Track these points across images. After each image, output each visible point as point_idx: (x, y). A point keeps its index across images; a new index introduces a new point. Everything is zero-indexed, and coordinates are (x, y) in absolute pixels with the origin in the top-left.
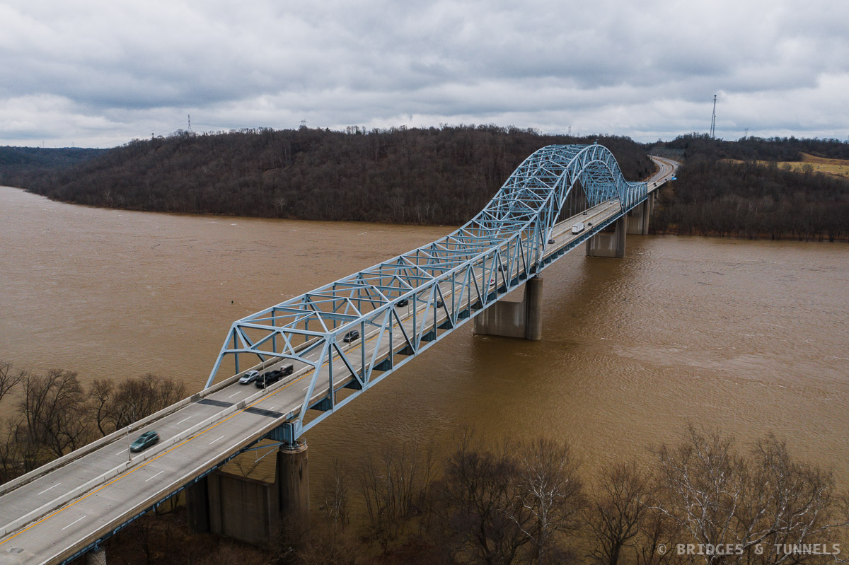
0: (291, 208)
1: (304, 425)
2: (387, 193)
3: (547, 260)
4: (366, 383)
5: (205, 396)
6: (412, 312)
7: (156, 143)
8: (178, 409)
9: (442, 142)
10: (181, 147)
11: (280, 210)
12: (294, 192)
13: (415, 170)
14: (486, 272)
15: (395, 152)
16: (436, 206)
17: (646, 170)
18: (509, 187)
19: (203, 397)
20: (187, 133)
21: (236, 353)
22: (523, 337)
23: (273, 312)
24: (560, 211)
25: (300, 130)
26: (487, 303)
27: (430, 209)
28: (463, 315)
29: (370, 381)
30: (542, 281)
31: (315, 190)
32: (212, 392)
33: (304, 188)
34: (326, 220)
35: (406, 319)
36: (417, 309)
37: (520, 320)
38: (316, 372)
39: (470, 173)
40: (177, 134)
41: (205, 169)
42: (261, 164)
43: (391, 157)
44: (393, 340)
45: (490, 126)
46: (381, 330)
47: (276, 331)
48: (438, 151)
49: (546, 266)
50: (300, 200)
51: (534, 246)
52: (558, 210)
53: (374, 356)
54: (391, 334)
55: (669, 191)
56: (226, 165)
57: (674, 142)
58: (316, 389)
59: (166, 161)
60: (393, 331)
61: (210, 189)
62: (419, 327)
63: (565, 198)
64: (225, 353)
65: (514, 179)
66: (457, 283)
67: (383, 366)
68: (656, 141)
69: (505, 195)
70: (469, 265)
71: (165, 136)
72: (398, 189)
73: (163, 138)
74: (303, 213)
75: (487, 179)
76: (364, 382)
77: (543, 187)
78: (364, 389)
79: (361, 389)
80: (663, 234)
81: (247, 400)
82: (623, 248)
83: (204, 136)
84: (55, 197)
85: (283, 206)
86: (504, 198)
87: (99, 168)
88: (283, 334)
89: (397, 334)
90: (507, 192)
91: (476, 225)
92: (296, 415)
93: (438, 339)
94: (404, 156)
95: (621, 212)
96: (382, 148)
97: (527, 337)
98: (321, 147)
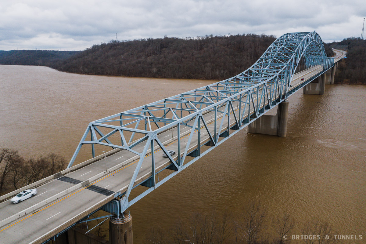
0: (159, 73)
1: (129, 201)
2: (203, 65)
3: (290, 93)
4: (181, 166)
5: (66, 174)
6: (214, 119)
7: (103, 46)
8: (42, 184)
9: (229, 42)
10: (113, 47)
11: (154, 74)
12: (161, 65)
13: (216, 55)
14: (259, 96)
15: (207, 47)
16: (226, 71)
17: (330, 54)
18: (268, 52)
19: (64, 175)
20: (115, 41)
21: (92, 144)
22: (276, 135)
23: (120, 116)
24: (297, 65)
25: (165, 38)
26: (259, 115)
27: (223, 73)
28: (245, 122)
29: (183, 165)
30: (288, 104)
31: (170, 64)
32: (72, 171)
33: (165, 63)
34: (175, 78)
35: (210, 123)
36: (217, 117)
37: (274, 126)
38: (140, 160)
39: (243, 56)
40: (112, 42)
41: (122, 56)
42: (146, 53)
43: (205, 49)
44: (201, 136)
45: (253, 34)
46: (192, 130)
47: (116, 129)
48: (227, 46)
49: (290, 95)
50: (163, 69)
51: (284, 84)
52: (296, 65)
53: (187, 147)
54: (199, 132)
55: (343, 63)
56: (131, 54)
57: (342, 42)
58: (139, 174)
59: (106, 53)
60: (201, 130)
61: (124, 65)
62: (218, 128)
63: (300, 58)
64: (83, 144)
65: (271, 48)
66: (243, 102)
67: (194, 154)
68: (333, 42)
69: (267, 56)
70: (249, 90)
71: (107, 43)
72: (208, 63)
73: (106, 44)
74: (164, 75)
75: (251, 58)
76: (179, 166)
77: (284, 57)
78: (179, 171)
79: (177, 170)
80: (342, 84)
81: (90, 179)
82: (324, 90)
83: (123, 42)
84: (61, 70)
85: (156, 72)
86: (266, 58)
87: (79, 57)
88: (120, 131)
89: (203, 132)
90: (267, 55)
91: (251, 71)
92: (124, 194)
93: (230, 136)
94: (211, 48)
95: (323, 71)
96: (201, 45)
97: (278, 134)
98: (174, 46)
